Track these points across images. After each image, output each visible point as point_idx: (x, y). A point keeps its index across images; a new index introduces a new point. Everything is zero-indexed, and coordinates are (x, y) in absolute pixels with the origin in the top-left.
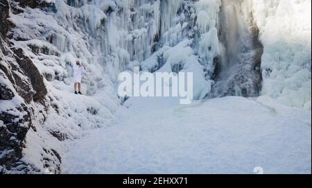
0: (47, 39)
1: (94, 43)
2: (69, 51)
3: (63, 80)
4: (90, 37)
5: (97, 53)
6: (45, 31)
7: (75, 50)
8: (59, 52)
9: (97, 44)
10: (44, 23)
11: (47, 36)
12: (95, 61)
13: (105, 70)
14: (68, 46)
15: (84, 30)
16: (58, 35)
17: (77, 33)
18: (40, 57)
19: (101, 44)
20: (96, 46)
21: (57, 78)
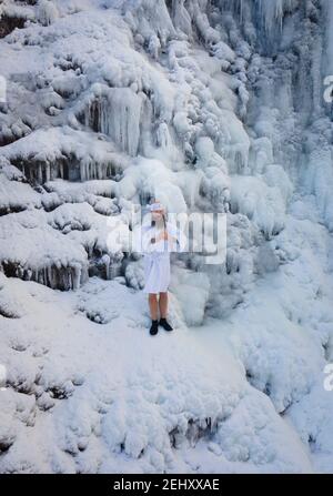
0: (81, 118)
1: (267, 83)
2: (158, 145)
3: (122, 273)
4: (257, 59)
5: (276, 120)
6: (77, 89)
7: (179, 136)
8: (119, 159)
9: (279, 81)
10: (79, 56)
11: (80, 106)
12: (265, 155)
13: (300, 183)
14: (155, 129)
15: (235, 33)
16: (118, 95)
17: (203, 56)
18: (48, 198)
19: (296, 79)
20: (276, 93)
21: (101, 272)
